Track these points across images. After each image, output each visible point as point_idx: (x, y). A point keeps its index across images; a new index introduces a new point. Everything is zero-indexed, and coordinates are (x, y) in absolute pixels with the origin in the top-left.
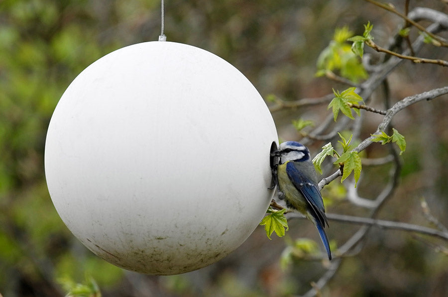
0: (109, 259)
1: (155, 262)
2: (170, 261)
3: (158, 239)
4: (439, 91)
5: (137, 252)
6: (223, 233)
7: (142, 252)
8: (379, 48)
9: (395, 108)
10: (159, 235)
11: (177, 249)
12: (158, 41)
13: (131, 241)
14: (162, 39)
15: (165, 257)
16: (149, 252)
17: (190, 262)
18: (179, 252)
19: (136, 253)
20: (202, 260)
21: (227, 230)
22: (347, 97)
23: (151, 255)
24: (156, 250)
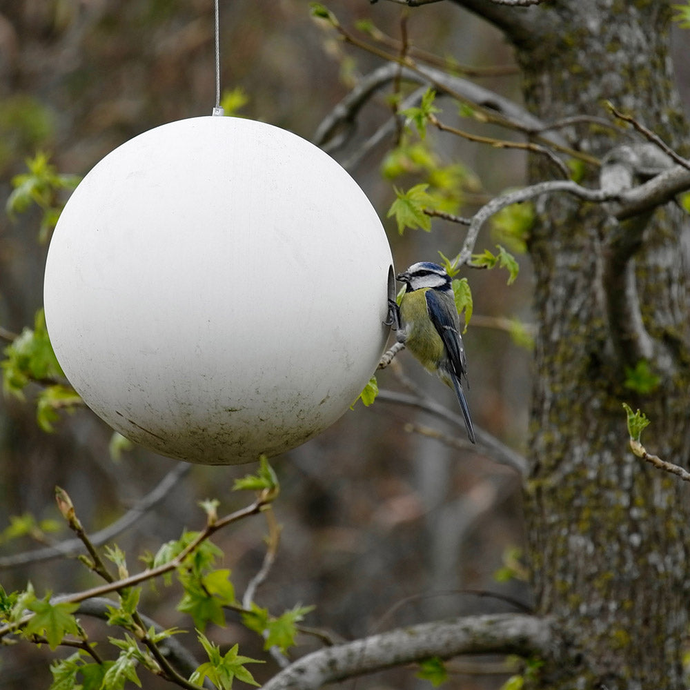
0: (148, 441)
1: (220, 445)
2: (241, 444)
3: (230, 411)
4: (533, 190)
5: (195, 430)
6: (323, 402)
7: (203, 431)
8: (443, 126)
9: (482, 216)
10: (232, 405)
11: (256, 425)
12: (211, 115)
13: (189, 414)
14: (218, 113)
15: (236, 438)
16: (213, 430)
17: (270, 445)
18: (258, 431)
19: (194, 433)
20: (287, 443)
21: (328, 397)
22: (417, 199)
23: (216, 435)
24: (224, 427)
